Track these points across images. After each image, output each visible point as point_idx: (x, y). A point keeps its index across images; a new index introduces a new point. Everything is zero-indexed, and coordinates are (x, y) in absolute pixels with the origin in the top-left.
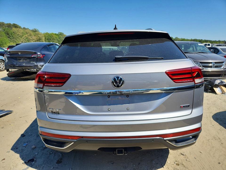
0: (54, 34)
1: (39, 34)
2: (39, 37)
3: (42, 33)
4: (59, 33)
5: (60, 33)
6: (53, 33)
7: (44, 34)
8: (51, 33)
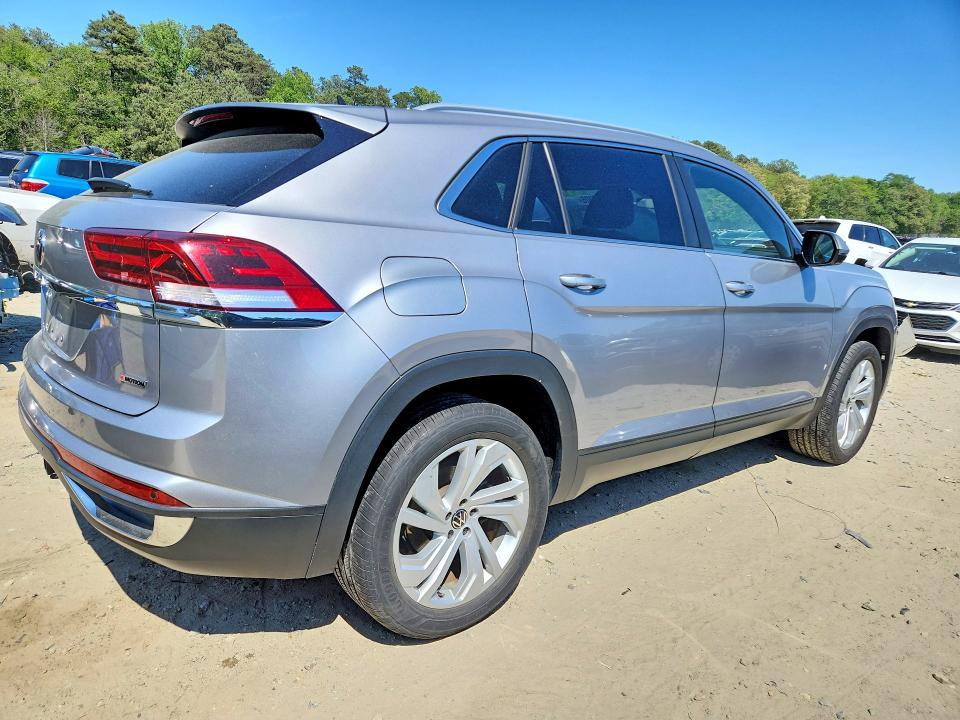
0: (861, 182)
1: (790, 181)
2: (787, 193)
3: (808, 178)
4: (887, 179)
5: (896, 176)
6: (858, 178)
7: (812, 181)
8: (848, 175)
